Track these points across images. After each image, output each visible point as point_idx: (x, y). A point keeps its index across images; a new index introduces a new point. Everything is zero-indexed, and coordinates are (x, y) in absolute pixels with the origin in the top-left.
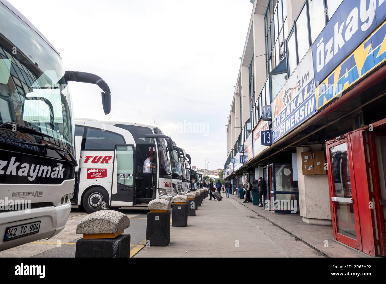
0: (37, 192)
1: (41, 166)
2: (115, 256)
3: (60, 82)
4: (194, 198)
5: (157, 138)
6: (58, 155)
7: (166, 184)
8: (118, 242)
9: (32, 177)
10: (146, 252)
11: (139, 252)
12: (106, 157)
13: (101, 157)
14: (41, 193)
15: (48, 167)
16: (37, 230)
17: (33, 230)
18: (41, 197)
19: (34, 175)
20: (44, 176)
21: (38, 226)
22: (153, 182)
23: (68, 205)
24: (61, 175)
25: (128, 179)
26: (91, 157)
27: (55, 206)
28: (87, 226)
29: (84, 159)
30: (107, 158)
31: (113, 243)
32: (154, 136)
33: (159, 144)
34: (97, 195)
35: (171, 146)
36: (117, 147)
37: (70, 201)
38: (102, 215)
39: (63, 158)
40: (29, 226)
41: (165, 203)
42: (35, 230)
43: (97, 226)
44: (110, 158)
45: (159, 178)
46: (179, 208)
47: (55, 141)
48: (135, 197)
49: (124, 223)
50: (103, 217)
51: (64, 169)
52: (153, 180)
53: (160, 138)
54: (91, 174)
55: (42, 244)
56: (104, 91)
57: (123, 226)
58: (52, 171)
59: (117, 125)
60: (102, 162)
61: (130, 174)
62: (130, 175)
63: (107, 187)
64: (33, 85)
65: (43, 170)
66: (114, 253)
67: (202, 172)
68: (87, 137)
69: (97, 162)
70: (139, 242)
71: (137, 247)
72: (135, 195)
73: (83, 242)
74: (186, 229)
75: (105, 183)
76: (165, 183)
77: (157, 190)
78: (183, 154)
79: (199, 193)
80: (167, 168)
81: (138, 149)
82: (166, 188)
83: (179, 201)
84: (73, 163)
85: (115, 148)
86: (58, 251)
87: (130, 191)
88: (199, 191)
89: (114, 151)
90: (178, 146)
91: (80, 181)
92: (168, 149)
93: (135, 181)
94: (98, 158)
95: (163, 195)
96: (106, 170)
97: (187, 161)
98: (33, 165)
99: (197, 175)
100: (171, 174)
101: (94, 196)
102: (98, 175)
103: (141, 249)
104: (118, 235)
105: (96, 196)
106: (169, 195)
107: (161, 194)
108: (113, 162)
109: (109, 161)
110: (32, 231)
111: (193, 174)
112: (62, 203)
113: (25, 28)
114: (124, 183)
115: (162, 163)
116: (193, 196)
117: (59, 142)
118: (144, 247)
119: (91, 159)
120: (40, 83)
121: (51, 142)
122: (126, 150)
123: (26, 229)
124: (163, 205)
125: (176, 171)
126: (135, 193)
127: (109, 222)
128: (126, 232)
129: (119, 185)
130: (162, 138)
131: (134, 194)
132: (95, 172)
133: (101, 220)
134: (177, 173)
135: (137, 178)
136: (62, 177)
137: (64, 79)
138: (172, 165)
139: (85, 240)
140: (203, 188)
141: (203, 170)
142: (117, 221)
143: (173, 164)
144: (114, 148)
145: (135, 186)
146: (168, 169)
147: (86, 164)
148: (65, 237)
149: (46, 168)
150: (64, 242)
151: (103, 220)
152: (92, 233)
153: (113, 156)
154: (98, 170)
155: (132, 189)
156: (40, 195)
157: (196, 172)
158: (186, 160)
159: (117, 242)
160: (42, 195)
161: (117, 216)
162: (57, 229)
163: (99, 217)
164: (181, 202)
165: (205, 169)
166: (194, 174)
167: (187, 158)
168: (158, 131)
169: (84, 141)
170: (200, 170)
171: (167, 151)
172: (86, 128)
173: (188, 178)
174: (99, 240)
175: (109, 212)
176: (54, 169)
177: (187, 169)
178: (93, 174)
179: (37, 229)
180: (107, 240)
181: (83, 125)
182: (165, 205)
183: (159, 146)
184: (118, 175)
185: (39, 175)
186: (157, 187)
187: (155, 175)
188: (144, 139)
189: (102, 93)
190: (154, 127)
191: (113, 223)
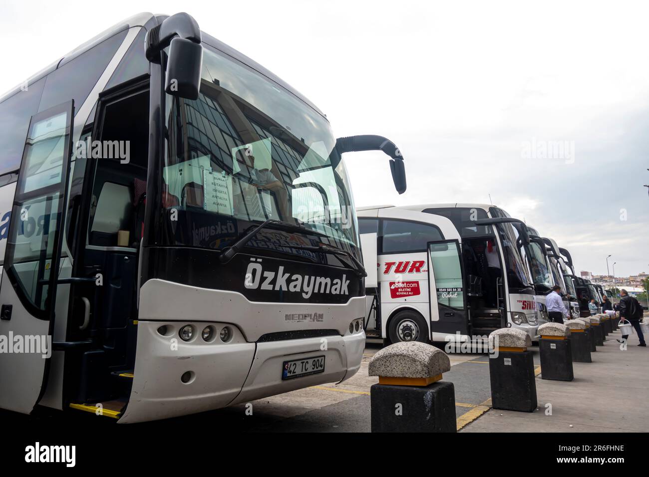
0: (315, 314)
1: (317, 277)
2: (430, 414)
3: (332, 157)
4: (585, 330)
5: (497, 224)
6: (338, 261)
7: (523, 304)
8: (432, 392)
9: (307, 293)
10: (493, 418)
11: (480, 416)
12: (415, 263)
13: (407, 263)
14: (321, 316)
15: (325, 279)
16: (322, 368)
17: (317, 368)
18: (322, 321)
19: (309, 290)
20: (322, 291)
21: (322, 363)
22: (499, 300)
23: (361, 335)
24: (345, 289)
25: (455, 296)
26: (394, 263)
27: (342, 336)
28: (382, 364)
29: (384, 268)
30: (417, 265)
31: (424, 394)
32: (491, 221)
33: (503, 235)
34: (410, 324)
35: (527, 236)
36: (431, 245)
37: (362, 329)
38: (403, 348)
39: (346, 265)
40: (311, 361)
41: (520, 336)
42: (320, 368)
43: (397, 365)
44: (422, 263)
45: (510, 293)
46: (553, 346)
47: (335, 242)
48: (470, 326)
49: (439, 363)
50: (405, 352)
51: (348, 282)
52: (500, 297)
53: (503, 224)
54: (396, 290)
55: (336, 391)
56: (392, 157)
57: (438, 368)
58: (332, 285)
59: (427, 211)
60: (411, 271)
61: (457, 288)
62: (457, 290)
63: (423, 310)
64: (300, 168)
65: (320, 283)
66: (427, 410)
67: (604, 281)
68: (383, 234)
69: (404, 271)
70: (480, 401)
71: (477, 408)
72: (469, 324)
73: (379, 388)
74: (570, 385)
75: (417, 303)
76: (521, 301)
77: (509, 315)
78: (552, 249)
79: (597, 320)
80: (524, 276)
81: (467, 247)
82: (525, 311)
83: (551, 333)
84: (360, 272)
85: (428, 247)
86: (356, 404)
87: (460, 316)
88: (596, 318)
89: (426, 253)
90: (542, 235)
91: (382, 301)
92: (520, 241)
93: (467, 300)
94: (403, 265)
95: (521, 323)
96: (417, 283)
97: (564, 262)
98: (306, 276)
99: (592, 287)
100: (533, 286)
101: (405, 324)
102: (406, 292)
103: (484, 413)
104: (432, 382)
105: (407, 325)
106: (533, 323)
107: (517, 322)
108: (427, 269)
109: (422, 269)
110: (315, 369)
111: (581, 285)
112: (351, 332)
113: (279, 91)
114: (449, 304)
115: (512, 267)
116: (583, 325)
117: (341, 244)
118: (489, 410)
119: (394, 268)
120: (308, 162)
121: (332, 245)
122: (446, 249)
123: (307, 366)
124: (515, 339)
125: (543, 280)
126: (469, 319)
127: (414, 361)
128: (446, 378)
129: (441, 307)
130: (506, 223)
131: (469, 322)
132: (402, 288)
133: (402, 356)
134: (546, 284)
135: (470, 294)
136: (347, 293)
137: (336, 151)
138: (533, 271)
139: (382, 386)
140: (607, 311)
141: (605, 277)
142: (427, 359)
143: (536, 269)
144: (426, 248)
145: (469, 308)
146: (524, 278)
147: (386, 275)
148: (366, 384)
149: (323, 280)
150: (364, 391)
151: (405, 356)
152: (391, 375)
153: (426, 261)
154: (405, 284)
155: (463, 313)
156: (320, 319)
157: (587, 281)
158: (560, 260)
159: (430, 393)
160: (322, 318)
161: (426, 351)
162: (350, 369)
163: (399, 352)
164: (554, 336)
165: (609, 276)
166: (584, 285)
167: (561, 255)
168: (497, 212)
169: (380, 240)
170: (598, 279)
171: (519, 246)
172: (381, 220)
173: (572, 293)
174: (402, 388)
175: (413, 344)
176: (335, 282)
177: (567, 277)
178: (399, 290)
179: (321, 366)
180: (415, 389)
181: (375, 216)
182: (519, 339)
183: (502, 238)
184: (438, 290)
185: (316, 291)
186: (508, 310)
187: (501, 288)
188: (474, 229)
189: (391, 161)
190: (488, 206)
191: (420, 362)
